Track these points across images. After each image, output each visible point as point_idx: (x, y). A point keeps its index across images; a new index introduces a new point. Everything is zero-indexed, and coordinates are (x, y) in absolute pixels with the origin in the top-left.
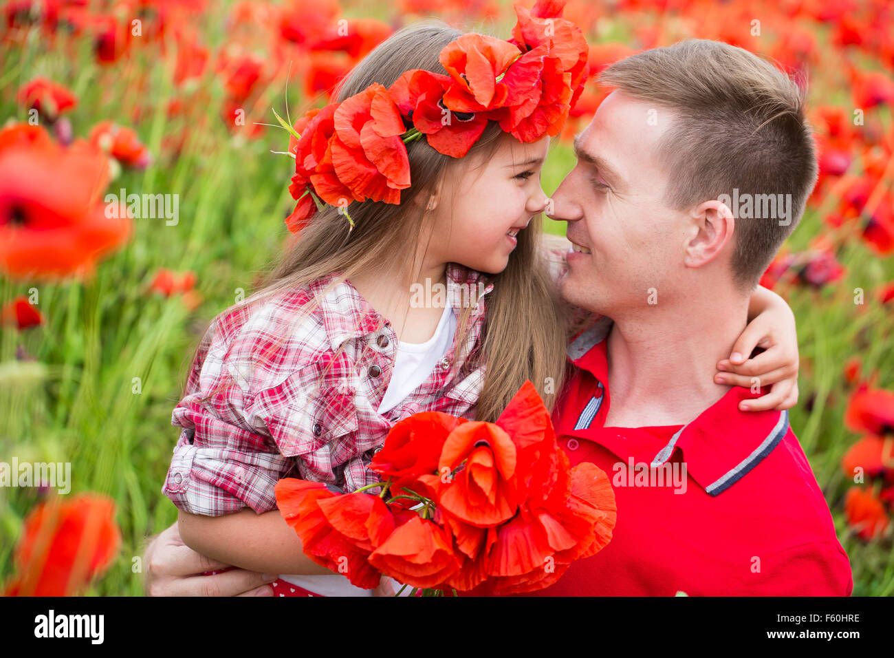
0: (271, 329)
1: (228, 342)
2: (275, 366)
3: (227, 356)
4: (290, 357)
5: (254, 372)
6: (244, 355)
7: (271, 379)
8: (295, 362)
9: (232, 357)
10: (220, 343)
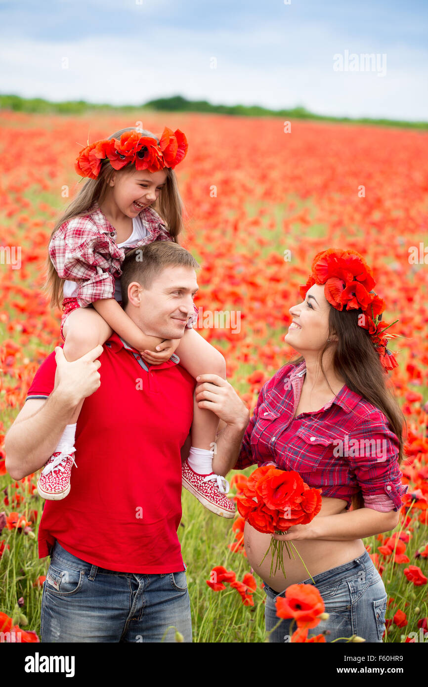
0: (78, 226)
1: (64, 233)
2: (81, 237)
3: (65, 238)
4: (86, 233)
5: (75, 241)
6: (70, 236)
7: (80, 241)
8: (88, 235)
9: (67, 237)
10: (60, 234)
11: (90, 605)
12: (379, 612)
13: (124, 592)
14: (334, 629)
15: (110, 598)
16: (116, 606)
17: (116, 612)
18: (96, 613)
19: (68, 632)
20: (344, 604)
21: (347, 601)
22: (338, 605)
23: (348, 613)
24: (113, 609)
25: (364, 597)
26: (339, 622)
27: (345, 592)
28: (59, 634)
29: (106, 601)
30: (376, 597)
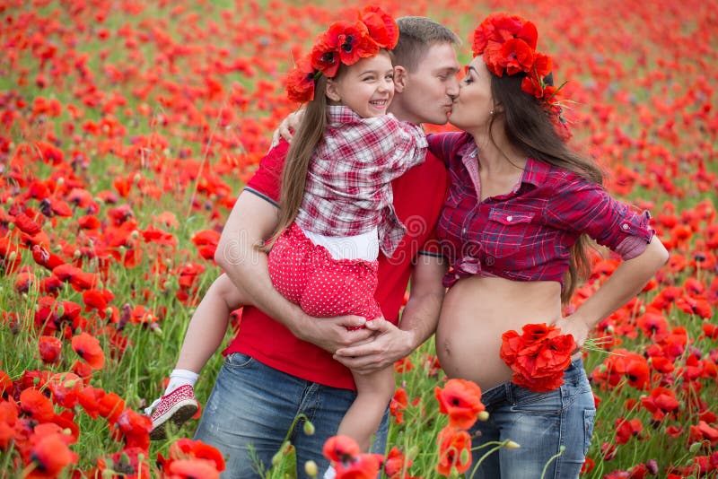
11: (257, 385)
12: (589, 423)
13: (297, 385)
14: (539, 434)
15: (281, 385)
16: (284, 395)
17: (283, 403)
18: (260, 396)
19: (226, 408)
20: (555, 408)
21: (558, 406)
22: (547, 408)
23: (556, 418)
24: (280, 398)
25: (575, 404)
26: (546, 427)
27: (556, 395)
28: (216, 408)
29: (276, 387)
30: (587, 406)
